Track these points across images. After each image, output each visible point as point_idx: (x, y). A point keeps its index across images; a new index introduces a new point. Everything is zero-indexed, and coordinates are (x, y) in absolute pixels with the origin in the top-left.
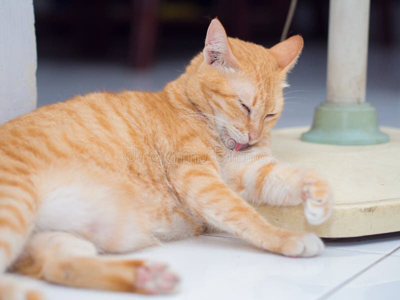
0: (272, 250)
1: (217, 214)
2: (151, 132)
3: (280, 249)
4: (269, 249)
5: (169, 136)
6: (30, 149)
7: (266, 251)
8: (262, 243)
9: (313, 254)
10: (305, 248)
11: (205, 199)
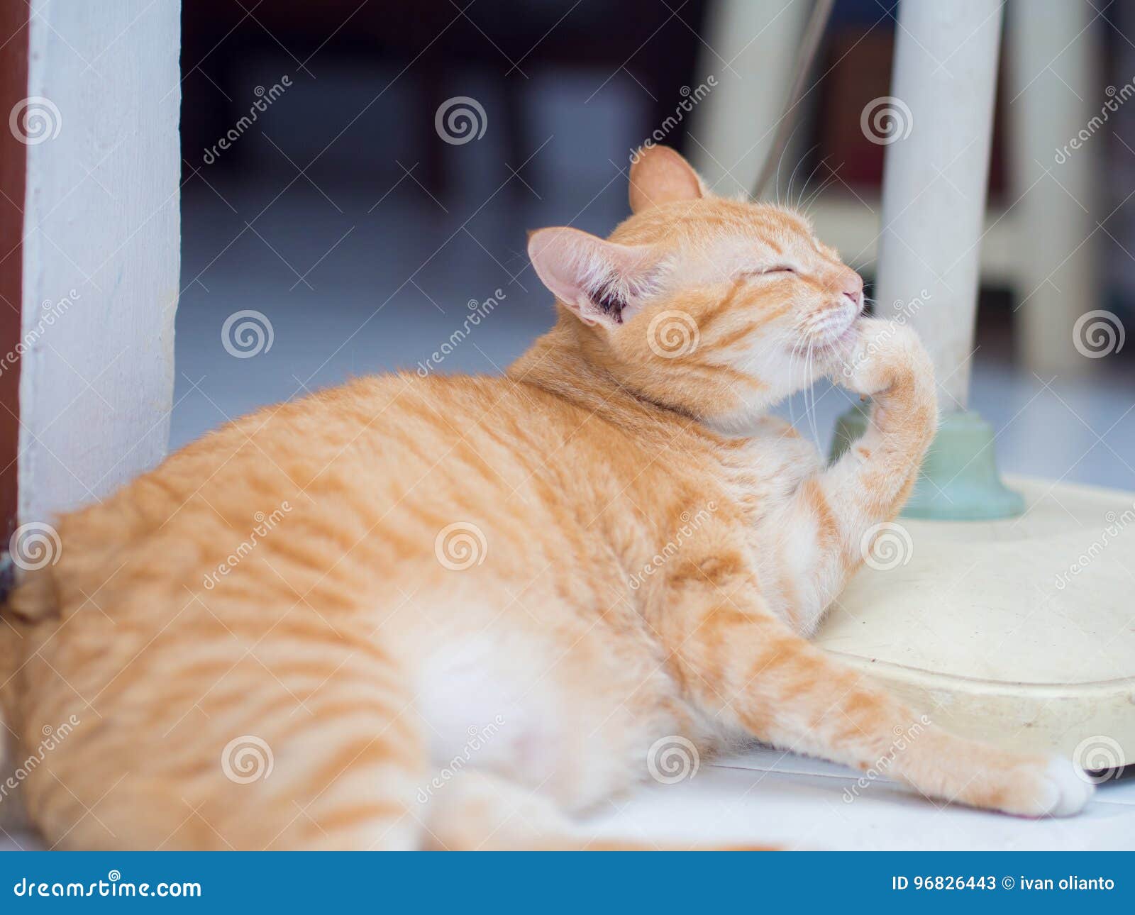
0: (973, 803)
1: (815, 723)
2: (591, 495)
3: (997, 797)
4: (962, 799)
5: (638, 514)
6: (322, 530)
7: (957, 805)
8: (944, 784)
9: (1075, 809)
10: (1062, 796)
11: (773, 685)
